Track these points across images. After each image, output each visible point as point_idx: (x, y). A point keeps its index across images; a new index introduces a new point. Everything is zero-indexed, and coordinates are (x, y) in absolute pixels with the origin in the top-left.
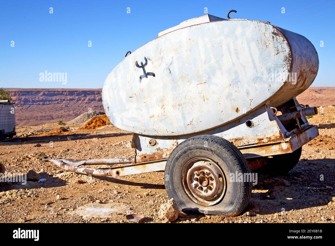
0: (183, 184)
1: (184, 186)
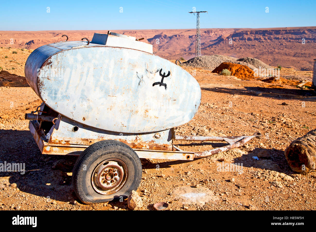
0: (127, 176)
1: (126, 179)
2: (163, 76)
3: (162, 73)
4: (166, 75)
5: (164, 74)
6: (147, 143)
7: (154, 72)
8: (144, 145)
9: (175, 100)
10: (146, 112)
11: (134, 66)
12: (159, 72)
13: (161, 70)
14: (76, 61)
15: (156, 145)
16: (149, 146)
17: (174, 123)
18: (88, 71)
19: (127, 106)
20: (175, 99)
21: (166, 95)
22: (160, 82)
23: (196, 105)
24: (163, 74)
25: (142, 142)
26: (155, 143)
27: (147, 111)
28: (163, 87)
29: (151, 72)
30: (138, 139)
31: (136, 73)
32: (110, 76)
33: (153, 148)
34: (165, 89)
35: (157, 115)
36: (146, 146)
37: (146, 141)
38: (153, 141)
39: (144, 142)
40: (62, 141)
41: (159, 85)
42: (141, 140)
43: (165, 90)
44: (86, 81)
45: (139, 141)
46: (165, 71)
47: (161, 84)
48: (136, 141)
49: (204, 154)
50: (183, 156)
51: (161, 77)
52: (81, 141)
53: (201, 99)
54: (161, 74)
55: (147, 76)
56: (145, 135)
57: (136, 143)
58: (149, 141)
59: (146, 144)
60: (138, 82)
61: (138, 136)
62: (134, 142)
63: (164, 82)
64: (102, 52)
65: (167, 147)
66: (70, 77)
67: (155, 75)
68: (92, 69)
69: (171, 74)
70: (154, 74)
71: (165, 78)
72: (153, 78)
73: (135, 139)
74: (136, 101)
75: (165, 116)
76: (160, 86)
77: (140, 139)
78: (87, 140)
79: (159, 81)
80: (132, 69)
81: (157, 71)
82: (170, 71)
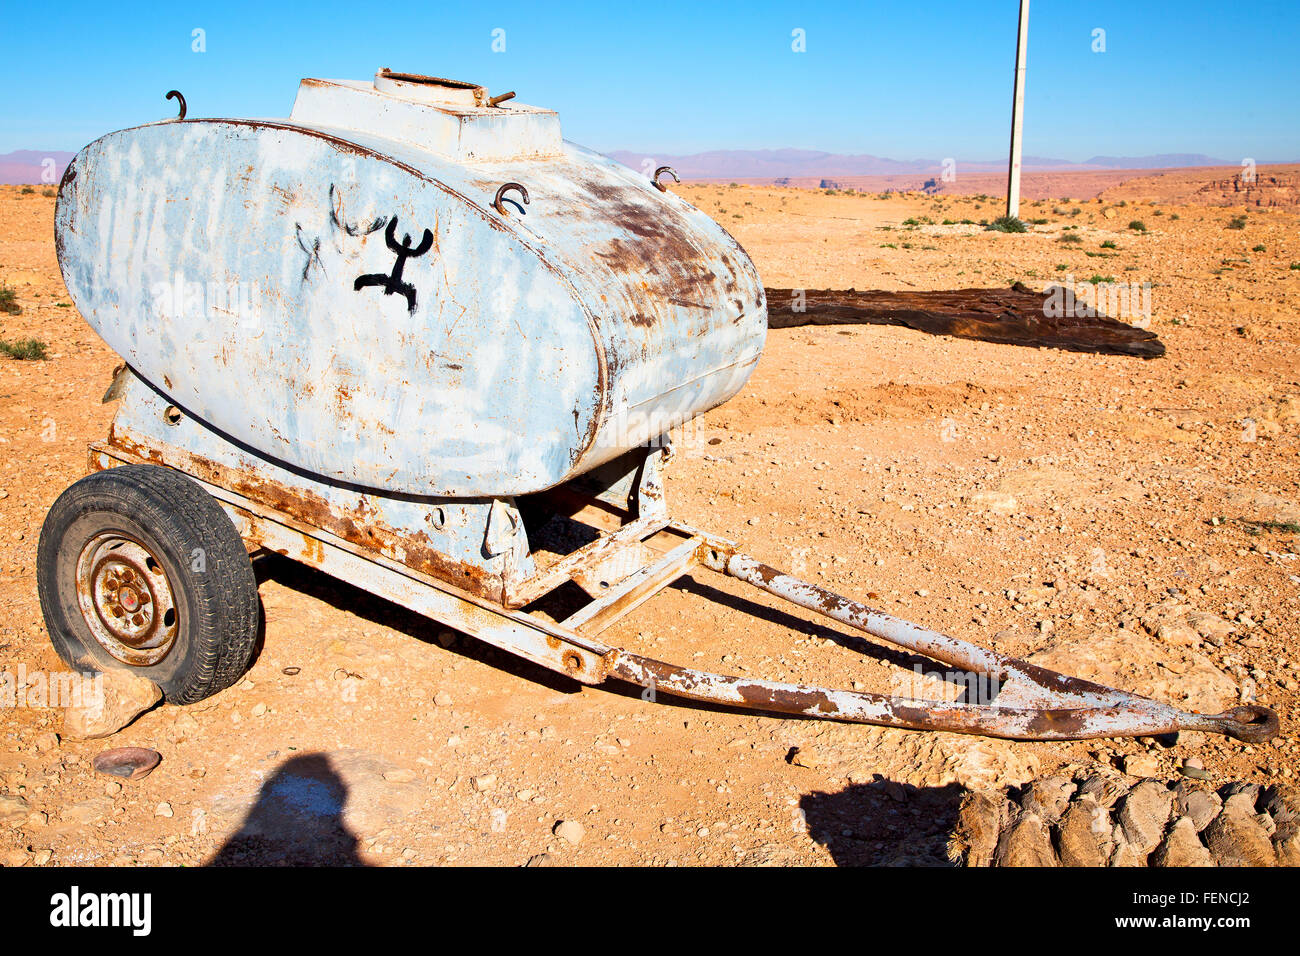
2: (404, 251)
3: (399, 238)
4: (414, 246)
5: (407, 240)
6: (401, 538)
7: (363, 228)
8: (388, 543)
9: (455, 367)
10: (343, 396)
11: (289, 197)
12: (382, 231)
13: (394, 221)
14: (126, 170)
15: (434, 556)
16: (407, 550)
17: (474, 477)
18: (152, 209)
19: (272, 358)
20: (458, 364)
21: (412, 337)
22: (389, 274)
23: (576, 414)
24: (401, 244)
25: (383, 526)
26: (429, 545)
27: (345, 394)
28: (400, 300)
29: (351, 227)
30: (366, 508)
31: (295, 229)
32: (212, 231)
33: (422, 565)
34: (410, 309)
35: (388, 422)
36: (393, 549)
37: (399, 529)
38: (422, 536)
39: (388, 529)
40: (141, 446)
41: (383, 288)
42: (376, 518)
43: (408, 313)
44: (147, 245)
45: (369, 521)
46: (411, 229)
47: (393, 283)
48: (358, 515)
49: (683, 682)
50: (547, 649)
51: (393, 257)
52: (190, 463)
53: (598, 388)
54: (391, 242)
55: (334, 242)
56: (392, 503)
57: (359, 526)
58: (408, 532)
59: (395, 538)
60: (302, 265)
61: (367, 496)
62: (350, 518)
63: (406, 278)
64: (195, 142)
65: (476, 581)
66: (112, 227)
67: (364, 241)
68: (161, 203)
69: (437, 247)
70: (361, 238)
71: (409, 261)
72: (355, 255)
73: (356, 505)
74: (304, 342)
75: (421, 432)
76: (389, 292)
77: (374, 513)
78: (206, 463)
79: (380, 271)
80: (281, 209)
81: (376, 227)
82: (433, 232)
